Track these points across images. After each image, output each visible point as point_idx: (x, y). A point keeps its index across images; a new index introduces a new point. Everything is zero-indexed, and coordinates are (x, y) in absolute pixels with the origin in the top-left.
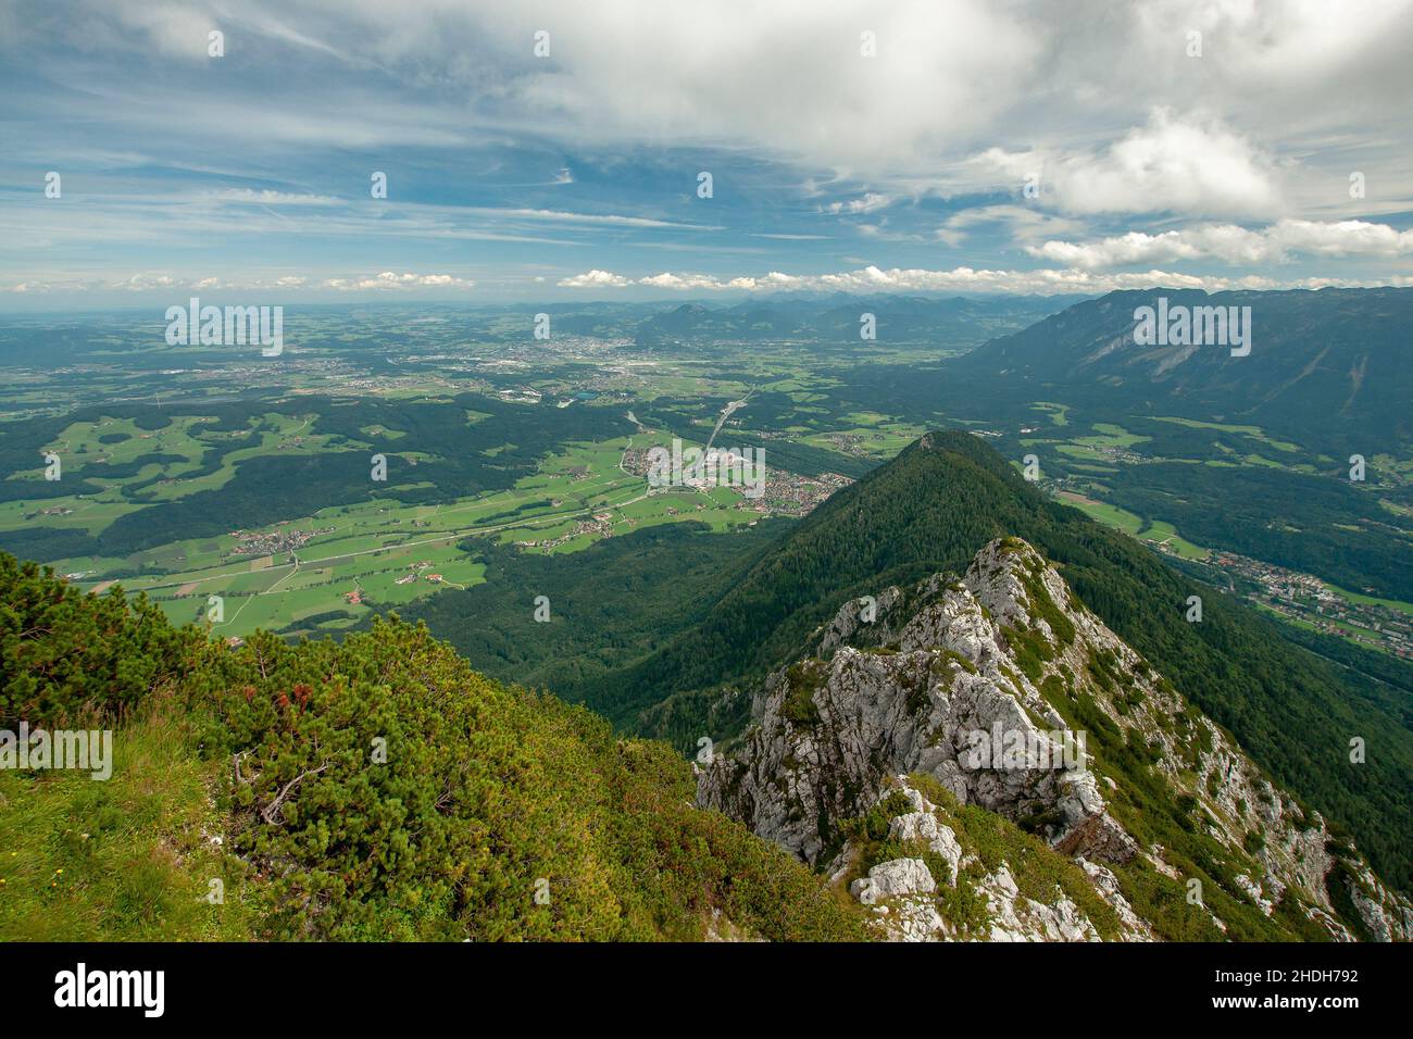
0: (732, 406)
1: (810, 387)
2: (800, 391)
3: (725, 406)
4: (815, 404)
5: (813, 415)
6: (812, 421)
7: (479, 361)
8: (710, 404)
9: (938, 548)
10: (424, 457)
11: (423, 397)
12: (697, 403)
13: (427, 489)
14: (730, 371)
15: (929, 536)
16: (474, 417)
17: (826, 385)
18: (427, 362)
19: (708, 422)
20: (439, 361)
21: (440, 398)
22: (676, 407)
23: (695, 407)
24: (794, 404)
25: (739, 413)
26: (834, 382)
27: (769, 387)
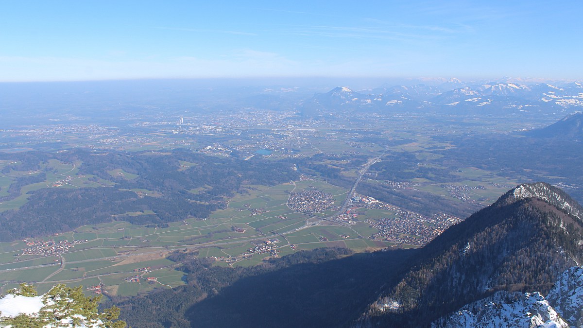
0: (371, 162)
1: (429, 148)
2: (421, 151)
3: (366, 161)
4: (434, 161)
5: (431, 170)
6: (430, 175)
7: (190, 126)
8: (354, 160)
9: (527, 274)
10: (149, 193)
11: (151, 151)
12: (343, 159)
13: (150, 216)
14: (370, 136)
15: (520, 264)
16: (185, 166)
17: (442, 147)
18: (155, 126)
19: (351, 173)
20: (162, 126)
21: (161, 151)
22: (328, 162)
23: (344, 162)
24: (417, 161)
25: (375, 167)
26: (448, 146)
27: (398, 149)
